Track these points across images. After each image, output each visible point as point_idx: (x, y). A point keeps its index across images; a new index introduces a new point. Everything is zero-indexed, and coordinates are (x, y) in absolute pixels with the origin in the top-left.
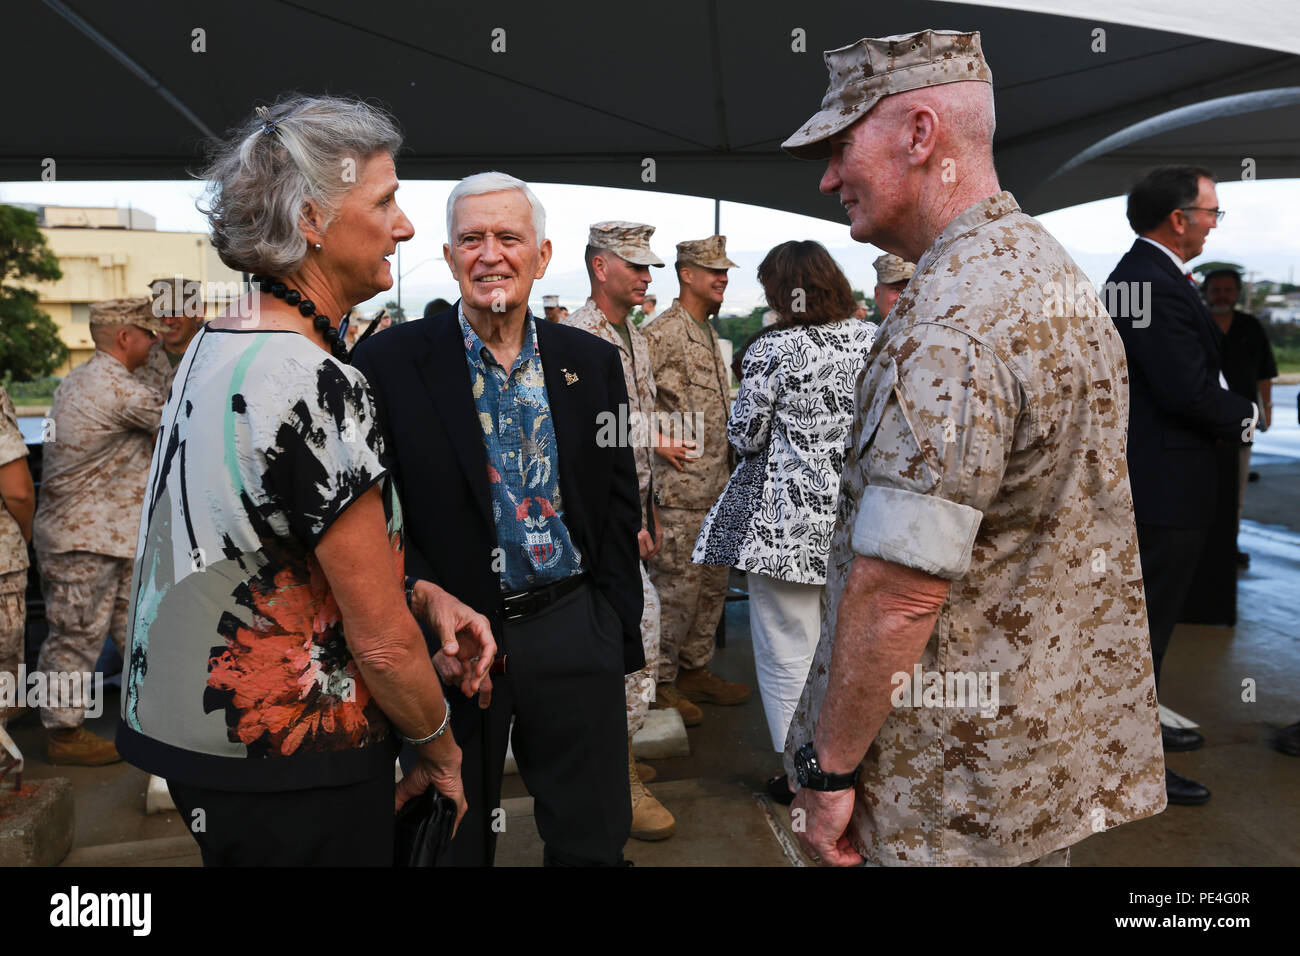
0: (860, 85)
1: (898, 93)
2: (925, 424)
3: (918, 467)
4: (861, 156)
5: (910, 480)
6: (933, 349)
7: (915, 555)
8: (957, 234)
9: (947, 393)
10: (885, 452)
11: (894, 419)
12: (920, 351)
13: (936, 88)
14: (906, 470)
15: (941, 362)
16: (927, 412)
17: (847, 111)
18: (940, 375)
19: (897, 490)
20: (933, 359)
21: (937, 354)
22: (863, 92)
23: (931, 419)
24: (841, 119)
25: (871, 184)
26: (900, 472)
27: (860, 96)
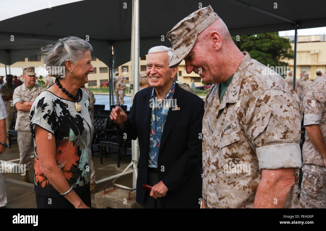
0: (188, 35)
1: (202, 32)
2: (283, 121)
3: (287, 135)
4: (200, 55)
5: (285, 140)
6: (276, 97)
7: (296, 163)
8: (247, 65)
9: (285, 110)
10: (272, 133)
11: (273, 122)
12: (272, 98)
13: (212, 25)
14: (282, 137)
15: (280, 100)
16: (282, 117)
17: (188, 45)
18: (281, 104)
19: (281, 144)
20: (277, 100)
21: (278, 98)
22: (190, 37)
23: (284, 119)
24: (187, 48)
25: (207, 62)
26: (280, 138)
27: (190, 39)
